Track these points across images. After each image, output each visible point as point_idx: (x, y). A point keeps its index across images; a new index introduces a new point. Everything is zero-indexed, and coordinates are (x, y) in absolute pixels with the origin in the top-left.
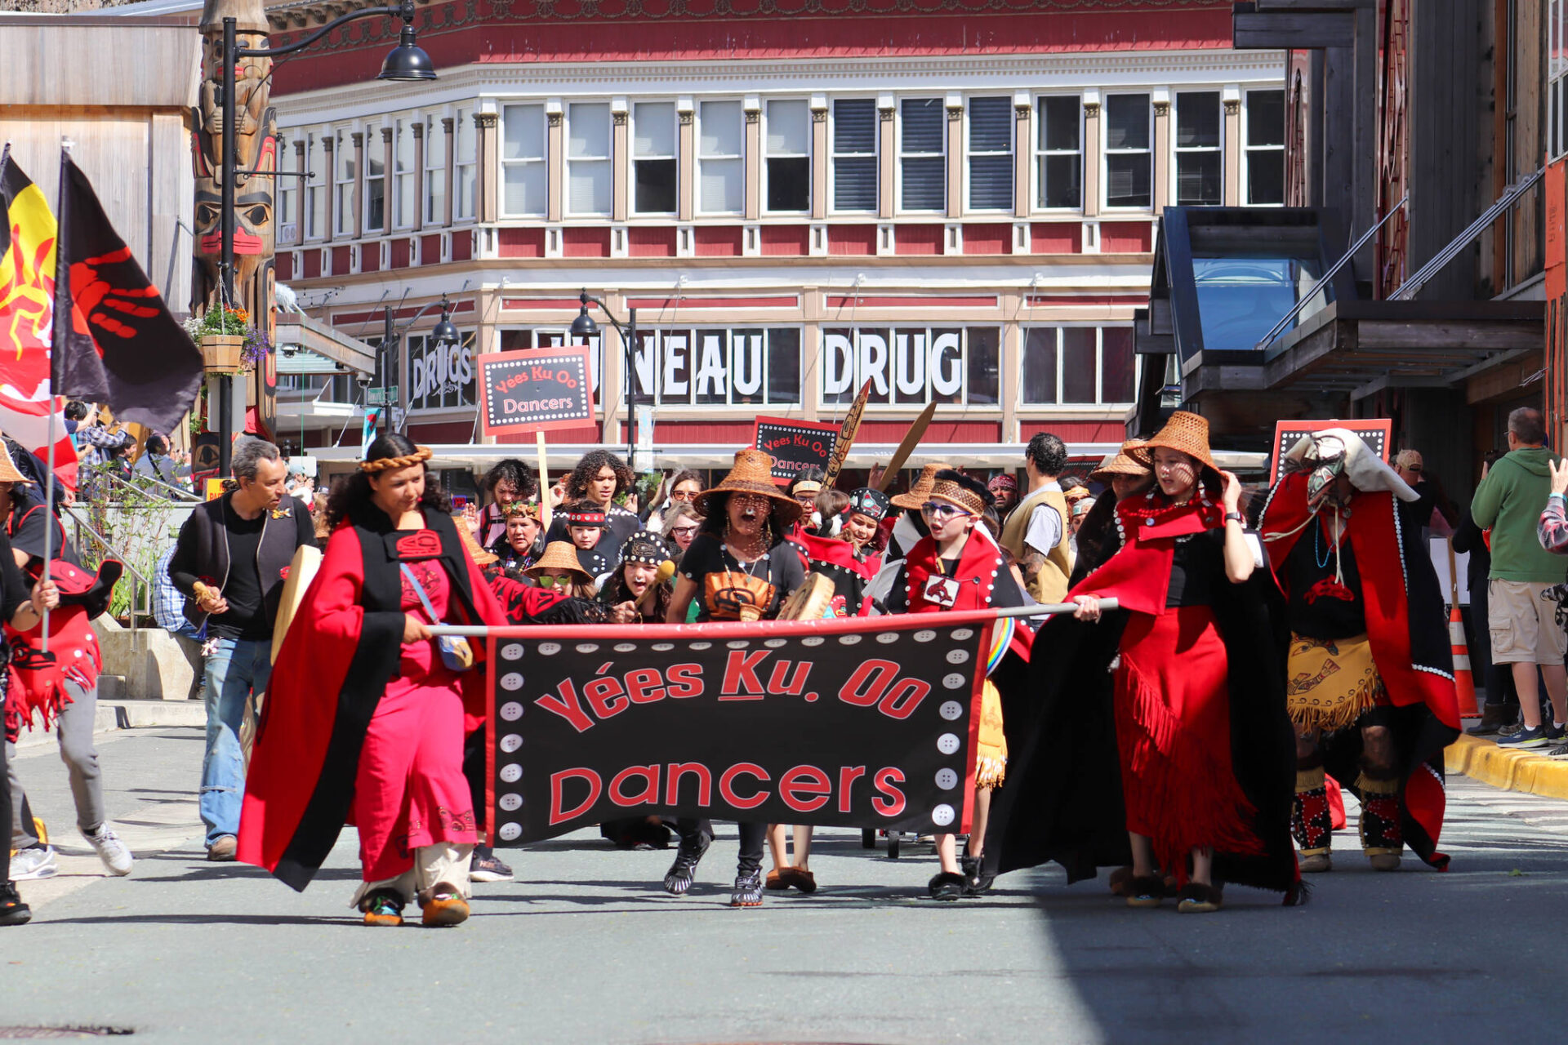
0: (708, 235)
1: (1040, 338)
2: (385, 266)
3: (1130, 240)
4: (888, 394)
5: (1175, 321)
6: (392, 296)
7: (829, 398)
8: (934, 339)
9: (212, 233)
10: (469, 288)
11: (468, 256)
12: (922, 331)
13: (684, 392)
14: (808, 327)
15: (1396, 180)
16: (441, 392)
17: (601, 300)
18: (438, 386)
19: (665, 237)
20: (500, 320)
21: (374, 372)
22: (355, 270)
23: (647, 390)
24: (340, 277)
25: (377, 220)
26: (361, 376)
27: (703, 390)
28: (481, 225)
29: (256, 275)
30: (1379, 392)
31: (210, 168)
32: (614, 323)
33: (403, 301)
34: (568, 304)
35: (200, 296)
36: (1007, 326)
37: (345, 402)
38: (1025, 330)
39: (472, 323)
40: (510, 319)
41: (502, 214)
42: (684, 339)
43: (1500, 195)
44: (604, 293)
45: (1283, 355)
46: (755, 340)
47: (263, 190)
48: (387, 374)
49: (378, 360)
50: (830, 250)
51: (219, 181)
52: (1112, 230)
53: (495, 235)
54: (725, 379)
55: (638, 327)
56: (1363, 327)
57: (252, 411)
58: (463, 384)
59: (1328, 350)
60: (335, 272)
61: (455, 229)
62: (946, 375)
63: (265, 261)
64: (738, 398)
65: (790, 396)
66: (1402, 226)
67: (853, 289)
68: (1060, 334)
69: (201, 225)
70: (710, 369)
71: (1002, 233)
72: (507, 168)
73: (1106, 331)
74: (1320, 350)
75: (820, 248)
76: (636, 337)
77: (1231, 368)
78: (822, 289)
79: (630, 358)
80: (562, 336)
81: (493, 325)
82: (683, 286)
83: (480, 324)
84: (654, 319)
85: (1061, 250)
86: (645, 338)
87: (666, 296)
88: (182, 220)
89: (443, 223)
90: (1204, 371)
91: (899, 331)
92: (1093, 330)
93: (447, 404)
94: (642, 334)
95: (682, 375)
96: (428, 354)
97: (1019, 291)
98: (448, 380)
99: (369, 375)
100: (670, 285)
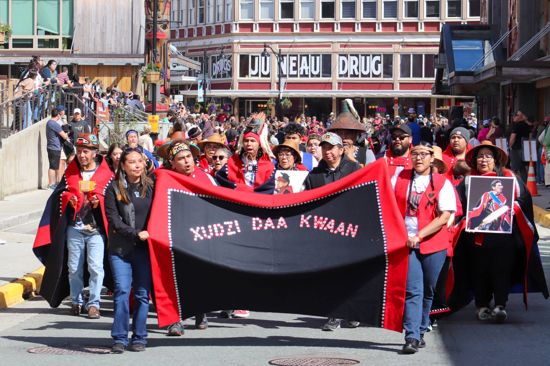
0: (303, 25)
1: (405, 58)
2: (204, 34)
3: (433, 27)
4: (358, 75)
5: (446, 60)
6: (206, 44)
7: (341, 76)
8: (373, 58)
9: (150, 32)
10: (230, 41)
11: (229, 32)
12: (369, 55)
13: (296, 74)
14: (334, 54)
15: (514, 18)
16: (221, 73)
17: (270, 46)
18: (220, 72)
19: (290, 26)
20: (239, 51)
21: (200, 70)
22: (195, 36)
23: (285, 73)
24: (190, 38)
25: (202, 20)
26: (196, 72)
27: (302, 73)
28: (234, 22)
29: (164, 45)
30: (509, 84)
31: (150, 12)
32: (274, 53)
33: (209, 45)
34: (260, 47)
35: (147, 51)
36: (395, 54)
37: (192, 76)
38: (401, 55)
39: (231, 52)
40: (242, 51)
41: (240, 19)
42: (296, 57)
43: (546, 25)
44: (271, 43)
45: (479, 74)
46: (318, 58)
47: (166, 19)
48: (205, 70)
49: (202, 66)
50: (341, 30)
51: (153, 16)
52: (427, 24)
53: (238, 25)
54: (308, 70)
55: (282, 54)
56: (504, 69)
57: (163, 87)
58: (228, 71)
59: (493, 75)
60: (189, 36)
61: (225, 23)
62: (377, 69)
63: (167, 41)
64: (312, 75)
65: (329, 75)
66: (516, 34)
67: (348, 42)
68: (412, 56)
69: (147, 30)
70: (304, 67)
71: (393, 25)
72: (242, 5)
73: (426, 55)
74: (490, 75)
75: (338, 30)
76: (281, 56)
77: (463, 77)
78: (338, 42)
79: (279, 64)
80: (258, 56)
81: (237, 53)
82: (296, 41)
83: (233, 53)
84: (287, 51)
85: (412, 30)
86: (284, 57)
87: (291, 44)
88: (142, 25)
89: (222, 21)
90: (455, 78)
91: (362, 55)
92: (422, 55)
93: (223, 77)
94: (283, 56)
95: (295, 68)
96: (217, 61)
97: (399, 43)
98: (223, 69)
99: (199, 71)
100: (292, 41)
